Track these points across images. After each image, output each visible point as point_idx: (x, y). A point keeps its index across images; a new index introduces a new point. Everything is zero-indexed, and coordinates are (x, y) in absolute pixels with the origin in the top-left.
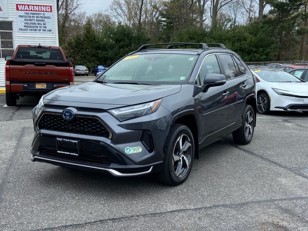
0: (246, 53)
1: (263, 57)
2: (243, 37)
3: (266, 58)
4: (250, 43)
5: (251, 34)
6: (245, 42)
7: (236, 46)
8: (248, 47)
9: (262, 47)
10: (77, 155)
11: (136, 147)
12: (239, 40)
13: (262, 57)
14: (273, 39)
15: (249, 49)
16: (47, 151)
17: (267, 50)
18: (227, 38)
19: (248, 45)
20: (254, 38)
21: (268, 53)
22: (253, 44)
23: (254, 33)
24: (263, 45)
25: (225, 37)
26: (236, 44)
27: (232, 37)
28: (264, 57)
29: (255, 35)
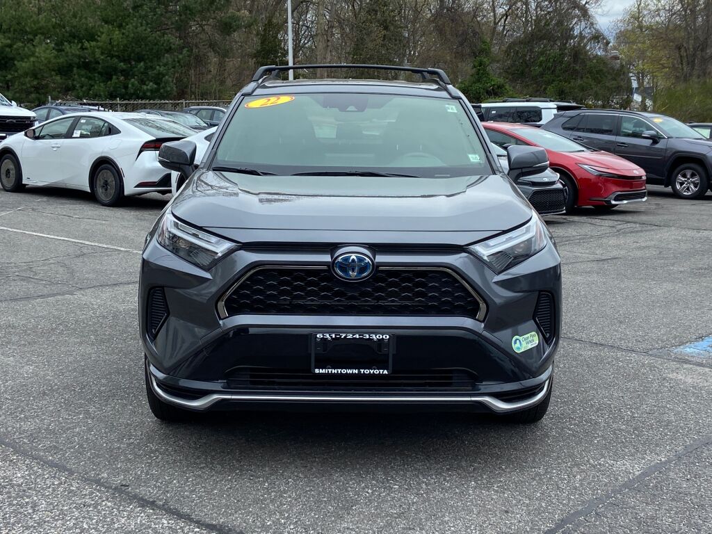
0: (99, 73)
1: (148, 87)
2: (86, 30)
3: (157, 90)
4: (109, 47)
5: (106, 22)
6: (93, 43)
7: (70, 54)
8: (102, 57)
9: (140, 59)
10: (386, 372)
11: (529, 335)
12: (74, 37)
13: (145, 87)
14: (169, 41)
15: (106, 64)
16: (252, 376)
17: (158, 67)
18: (40, 28)
19: (102, 53)
20: (117, 34)
21: (161, 76)
22: (115, 49)
23: (115, 21)
24: (144, 55)
25: (33, 25)
26: (66, 46)
27: (54, 27)
28: (151, 85)
29: (120, 26)
